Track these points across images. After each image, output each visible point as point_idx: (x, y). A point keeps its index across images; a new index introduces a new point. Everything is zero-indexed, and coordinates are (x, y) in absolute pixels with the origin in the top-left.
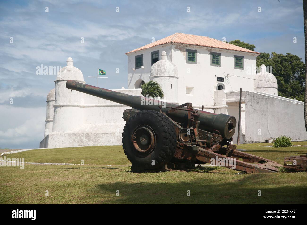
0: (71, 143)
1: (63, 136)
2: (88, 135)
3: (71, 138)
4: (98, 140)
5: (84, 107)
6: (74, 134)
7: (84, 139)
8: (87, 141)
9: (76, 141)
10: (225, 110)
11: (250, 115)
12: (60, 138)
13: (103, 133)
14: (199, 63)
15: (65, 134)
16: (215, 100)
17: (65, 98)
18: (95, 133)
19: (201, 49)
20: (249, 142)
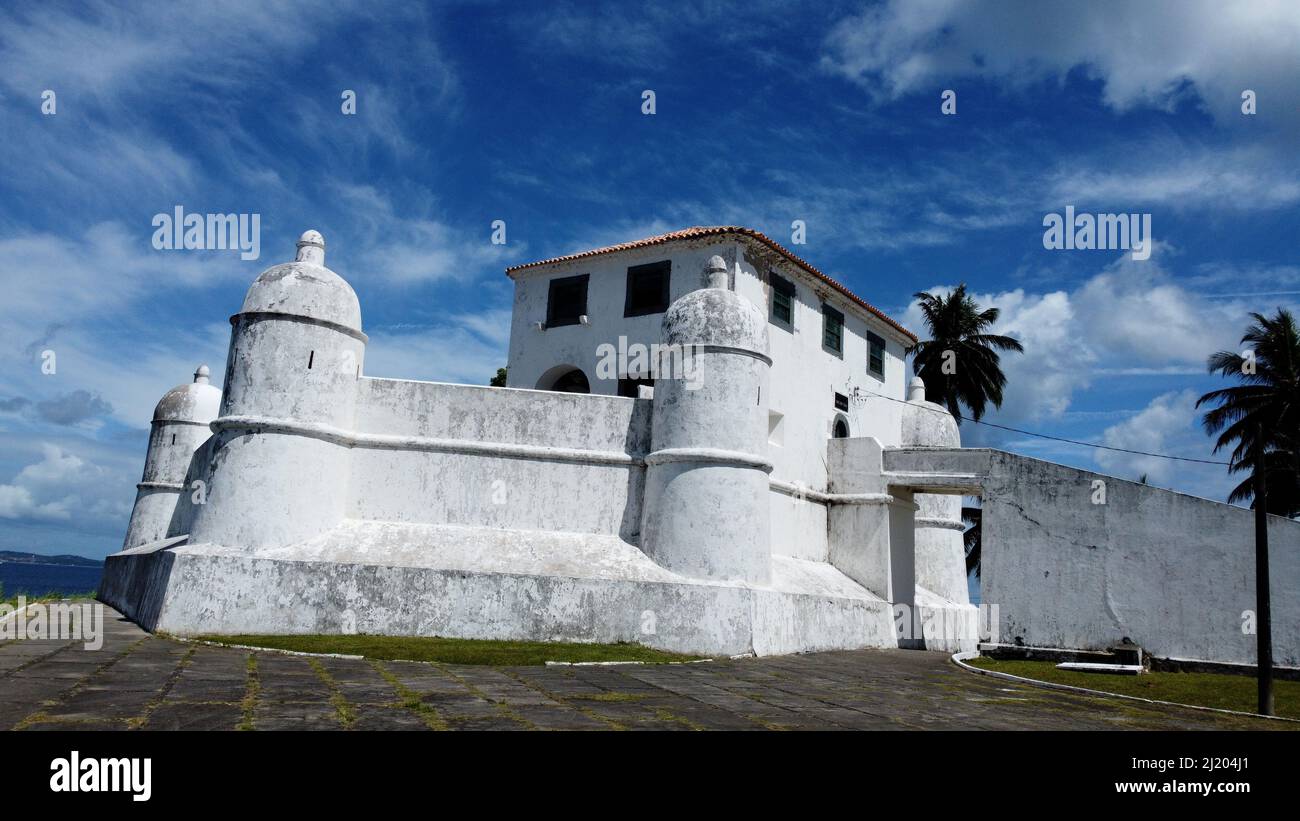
0: (282, 606)
1: (245, 571)
2: (369, 577)
3: (283, 585)
4: (418, 604)
5: (353, 444)
6: (300, 566)
7: (351, 592)
8: (365, 602)
9: (308, 598)
10: (881, 513)
11: (1010, 542)
12: (227, 578)
13: (448, 574)
14: (798, 331)
15: (254, 562)
16: (831, 472)
17: (278, 395)
18: (406, 571)
19: (805, 284)
20: (1005, 645)
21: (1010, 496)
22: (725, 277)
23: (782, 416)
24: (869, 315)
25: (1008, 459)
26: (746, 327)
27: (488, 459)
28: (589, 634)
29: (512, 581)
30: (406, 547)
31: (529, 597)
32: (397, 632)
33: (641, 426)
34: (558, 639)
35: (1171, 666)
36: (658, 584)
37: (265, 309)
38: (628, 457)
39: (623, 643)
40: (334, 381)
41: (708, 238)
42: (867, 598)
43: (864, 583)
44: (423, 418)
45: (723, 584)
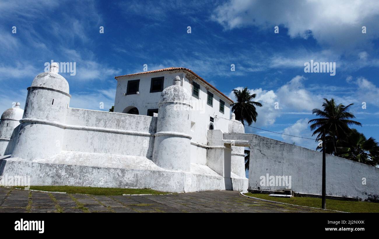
0: (41, 177)
1: (29, 166)
2: (69, 168)
3: (42, 170)
4: (84, 177)
5: (65, 128)
6: (47, 165)
7: (63, 173)
8: (67, 176)
9: (49, 175)
10: (222, 151)
11: (257, 160)
12: (23, 168)
13: (94, 168)
14: (200, 99)
15: (32, 163)
16: (208, 139)
17: (42, 112)
18: (81, 167)
19: (203, 85)
20: (255, 189)
21: (258, 147)
22: (180, 82)
23: (195, 123)
24: (220, 95)
25: (257, 137)
26: (185, 97)
27: (107, 133)
28: (136, 186)
29: (113, 170)
30: (81, 160)
31: (118, 175)
32: (77, 185)
33: (154, 124)
34: (127, 187)
35: (299, 195)
36: (157, 171)
37: (39, 86)
38: (150, 134)
39: (146, 189)
40: (60, 109)
41: (175, 71)
42: (217, 175)
43: (216, 171)
44: (87, 121)
45: (176, 171)
